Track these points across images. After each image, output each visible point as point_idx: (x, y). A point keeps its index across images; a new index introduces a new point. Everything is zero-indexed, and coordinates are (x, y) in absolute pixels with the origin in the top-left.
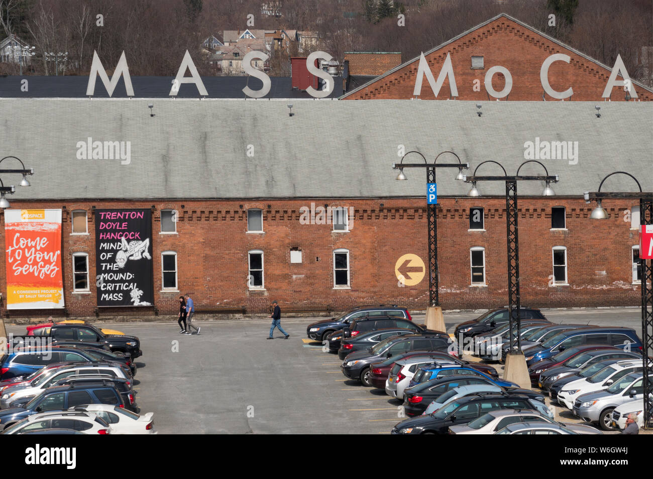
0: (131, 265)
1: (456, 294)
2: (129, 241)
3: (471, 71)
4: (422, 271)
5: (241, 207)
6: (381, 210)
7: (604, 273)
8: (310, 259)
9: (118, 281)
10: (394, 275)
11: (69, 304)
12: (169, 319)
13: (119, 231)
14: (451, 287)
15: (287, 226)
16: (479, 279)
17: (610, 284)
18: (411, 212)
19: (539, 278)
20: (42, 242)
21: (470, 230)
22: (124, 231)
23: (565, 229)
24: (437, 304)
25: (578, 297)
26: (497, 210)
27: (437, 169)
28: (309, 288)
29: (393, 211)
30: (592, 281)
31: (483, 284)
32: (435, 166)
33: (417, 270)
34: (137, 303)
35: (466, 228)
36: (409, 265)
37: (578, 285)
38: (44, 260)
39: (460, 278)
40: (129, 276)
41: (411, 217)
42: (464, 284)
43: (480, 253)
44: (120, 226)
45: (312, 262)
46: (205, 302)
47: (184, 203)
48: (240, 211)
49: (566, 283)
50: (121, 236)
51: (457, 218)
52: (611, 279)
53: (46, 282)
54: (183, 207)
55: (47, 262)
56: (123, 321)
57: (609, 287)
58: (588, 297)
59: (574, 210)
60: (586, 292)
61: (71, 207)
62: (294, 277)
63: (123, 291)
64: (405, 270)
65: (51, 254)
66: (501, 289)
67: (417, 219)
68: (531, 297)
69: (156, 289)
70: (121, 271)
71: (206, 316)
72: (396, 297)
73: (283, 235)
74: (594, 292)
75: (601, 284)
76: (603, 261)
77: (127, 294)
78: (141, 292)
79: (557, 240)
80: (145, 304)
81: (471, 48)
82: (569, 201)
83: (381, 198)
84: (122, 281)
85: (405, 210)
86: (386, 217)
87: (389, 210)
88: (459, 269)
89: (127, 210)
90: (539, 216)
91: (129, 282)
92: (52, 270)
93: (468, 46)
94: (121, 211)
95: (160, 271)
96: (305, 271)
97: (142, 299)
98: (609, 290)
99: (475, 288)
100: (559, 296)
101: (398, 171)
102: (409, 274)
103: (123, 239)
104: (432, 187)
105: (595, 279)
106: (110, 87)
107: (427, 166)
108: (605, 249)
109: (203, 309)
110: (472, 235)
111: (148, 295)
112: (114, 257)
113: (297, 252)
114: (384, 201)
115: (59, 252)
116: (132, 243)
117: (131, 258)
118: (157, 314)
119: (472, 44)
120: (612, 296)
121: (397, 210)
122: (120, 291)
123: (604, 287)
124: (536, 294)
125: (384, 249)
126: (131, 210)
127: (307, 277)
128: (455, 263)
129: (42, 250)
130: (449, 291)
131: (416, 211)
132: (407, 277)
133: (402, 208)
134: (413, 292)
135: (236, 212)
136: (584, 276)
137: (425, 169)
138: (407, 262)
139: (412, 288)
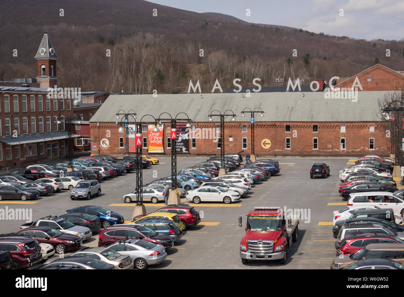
0: (183, 141)
1: (281, 151)
2: (182, 134)
3: (367, 83)
4: (270, 144)
5: (214, 124)
6: (257, 126)
7: (330, 146)
8: (235, 140)
9: (179, 145)
10: (261, 145)
11: (165, 151)
12: (193, 157)
13: (179, 131)
14: (279, 149)
15: (228, 130)
16: (289, 147)
17: (333, 150)
18: (267, 126)
19: (308, 147)
20: (158, 134)
21: (286, 132)
22: (181, 131)
23: (318, 132)
24: (254, 154)
25: (322, 153)
26: (294, 126)
27: (254, 113)
28: (235, 149)
29: (261, 126)
30: (326, 149)
31: (290, 149)
32: (254, 112)
33: (268, 144)
34: (184, 152)
35: (284, 131)
36: (266, 142)
37: (321, 150)
38: (158, 139)
39: (282, 147)
40: (182, 144)
41: (267, 128)
42: (283, 148)
43: (289, 139)
44: (180, 130)
45: (236, 141)
46: (204, 152)
47: (198, 123)
48: (214, 125)
49: (317, 149)
50: (180, 132)
51: (281, 128)
52: (333, 148)
53: (159, 145)
54: (198, 124)
55: (159, 140)
56: (180, 156)
57: (332, 151)
58: (325, 153)
59: (320, 126)
60: (324, 152)
61: (166, 124)
62: (230, 145)
63: (180, 148)
64: (264, 144)
65: (161, 137)
66: (295, 150)
67: (268, 129)
68: (306, 153)
69: (190, 148)
70: (180, 142)
71: (204, 156)
72: (261, 152)
73: (227, 133)
74: (327, 152)
75: (329, 149)
76: (330, 142)
77: (181, 149)
78: (185, 149)
79: (314, 135)
80: (186, 152)
81: (367, 75)
82: (319, 123)
83: (257, 122)
84: (180, 145)
85: (265, 126)
86: (259, 128)
87: (260, 126)
88: (282, 144)
89: (182, 125)
90: (309, 128)
91: (182, 146)
92: (160, 142)
93: (366, 75)
94: (180, 125)
95: (191, 143)
96: (233, 144)
97: (186, 151)
98: (332, 152)
99: (287, 150)
100: (315, 153)
101: (242, 113)
102: (266, 145)
103: (181, 133)
104: (252, 118)
105: (327, 148)
106: (195, 90)
107: (251, 112)
108: (331, 139)
109: (203, 154)
110: (286, 133)
111: (188, 149)
112: (178, 138)
113: (231, 138)
114: (258, 123)
115: (162, 137)
116: (183, 134)
117: (183, 139)
118: (190, 155)
119: (367, 74)
120: (333, 153)
121: (262, 126)
122: (179, 148)
123: (330, 150)
124: (307, 152)
125: (258, 137)
126: (183, 125)
127: (234, 145)
128: (280, 142)
129: (158, 136)
130: (278, 150)
131: (268, 126)
132: (265, 146)
133: (264, 125)
134: (267, 150)
135: (213, 126)
136: (324, 147)
137: (251, 113)
138: (265, 141)
139: (266, 149)
